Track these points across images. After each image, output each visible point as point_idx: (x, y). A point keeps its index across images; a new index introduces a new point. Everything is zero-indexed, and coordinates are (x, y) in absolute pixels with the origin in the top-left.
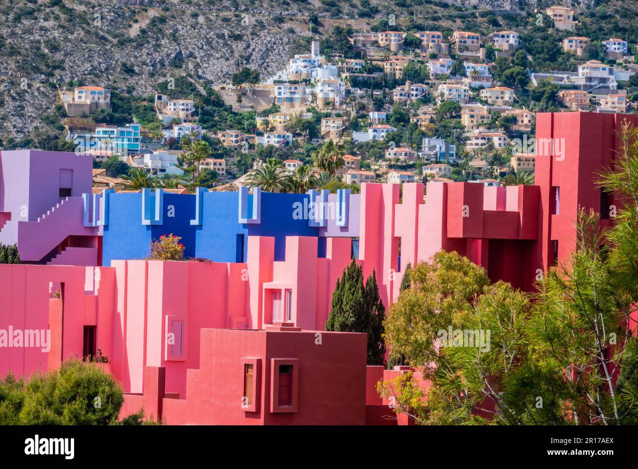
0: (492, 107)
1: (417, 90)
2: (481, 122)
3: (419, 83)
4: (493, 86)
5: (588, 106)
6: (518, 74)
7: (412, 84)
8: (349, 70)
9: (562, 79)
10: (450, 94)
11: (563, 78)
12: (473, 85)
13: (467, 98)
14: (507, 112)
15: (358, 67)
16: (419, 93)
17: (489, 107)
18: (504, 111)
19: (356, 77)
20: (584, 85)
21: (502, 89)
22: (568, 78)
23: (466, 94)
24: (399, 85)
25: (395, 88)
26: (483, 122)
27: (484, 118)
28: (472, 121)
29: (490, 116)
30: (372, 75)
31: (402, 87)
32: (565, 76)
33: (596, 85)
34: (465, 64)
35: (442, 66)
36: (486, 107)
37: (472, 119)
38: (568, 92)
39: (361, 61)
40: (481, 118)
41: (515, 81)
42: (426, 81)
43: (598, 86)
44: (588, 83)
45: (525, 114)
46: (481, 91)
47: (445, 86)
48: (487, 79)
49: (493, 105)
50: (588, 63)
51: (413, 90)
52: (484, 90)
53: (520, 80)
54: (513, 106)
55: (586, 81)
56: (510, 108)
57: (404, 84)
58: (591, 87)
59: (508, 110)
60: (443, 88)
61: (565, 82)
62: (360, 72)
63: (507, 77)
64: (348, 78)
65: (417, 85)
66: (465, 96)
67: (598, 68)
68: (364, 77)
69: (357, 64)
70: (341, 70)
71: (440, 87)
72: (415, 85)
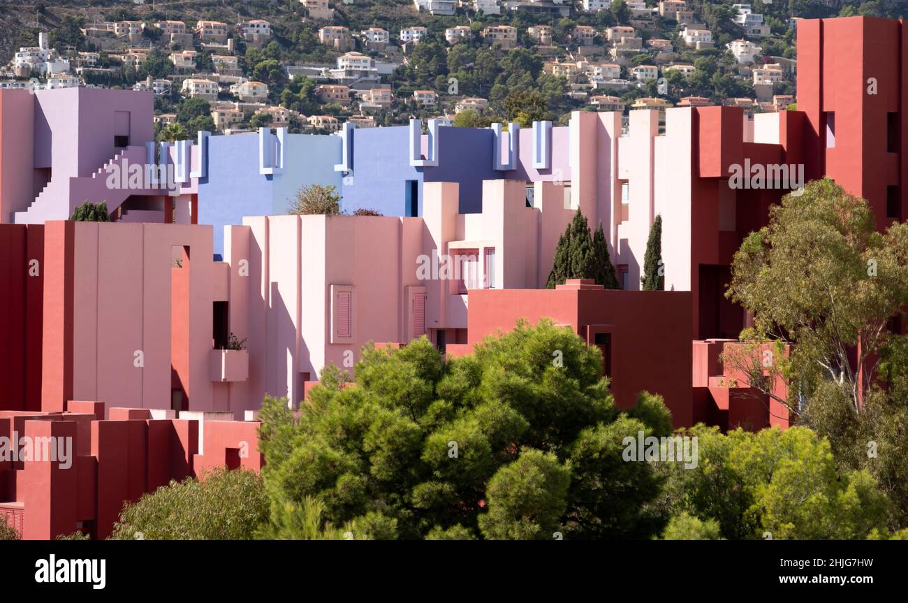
0: (244, 104)
1: (159, 86)
2: (232, 121)
3: (161, 78)
4: (244, 81)
5: (349, 103)
6: (272, 67)
7: (154, 79)
8: (84, 64)
9: (319, 73)
10: (197, 90)
11: (321, 72)
12: (221, 80)
13: (216, 94)
14: (261, 109)
15: (93, 61)
16: (162, 89)
17: (241, 104)
18: (257, 108)
19: (91, 71)
20: (344, 79)
21: (255, 84)
22: (326, 71)
23: (215, 89)
24: (139, 81)
25: (135, 83)
26: (234, 120)
27: (236, 116)
28: (223, 120)
29: (243, 114)
30: (109, 70)
31: (143, 82)
32: (323, 69)
33: (356, 80)
34: (214, 57)
35: (187, 58)
36: (237, 104)
37: (222, 117)
38: (327, 86)
39: (97, 55)
40: (233, 116)
41: (268, 74)
42: (169, 76)
43: (360, 80)
44: (348, 77)
45: (281, 112)
46: (231, 87)
47: (191, 81)
48: (237, 74)
49: (244, 102)
50: (348, 55)
51: (155, 85)
52: (233, 86)
53: (274, 74)
54: (268, 103)
55: (346, 75)
56: (264, 105)
57: (145, 79)
58: (352, 81)
59: (261, 107)
60: (189, 84)
61: (324, 76)
62: (96, 65)
63: (259, 70)
64: (82, 73)
65: (160, 80)
66: (213, 91)
67: (359, 60)
68: (99, 71)
69: (91, 57)
70: (73, 65)
71: (185, 82)
72: (157, 80)
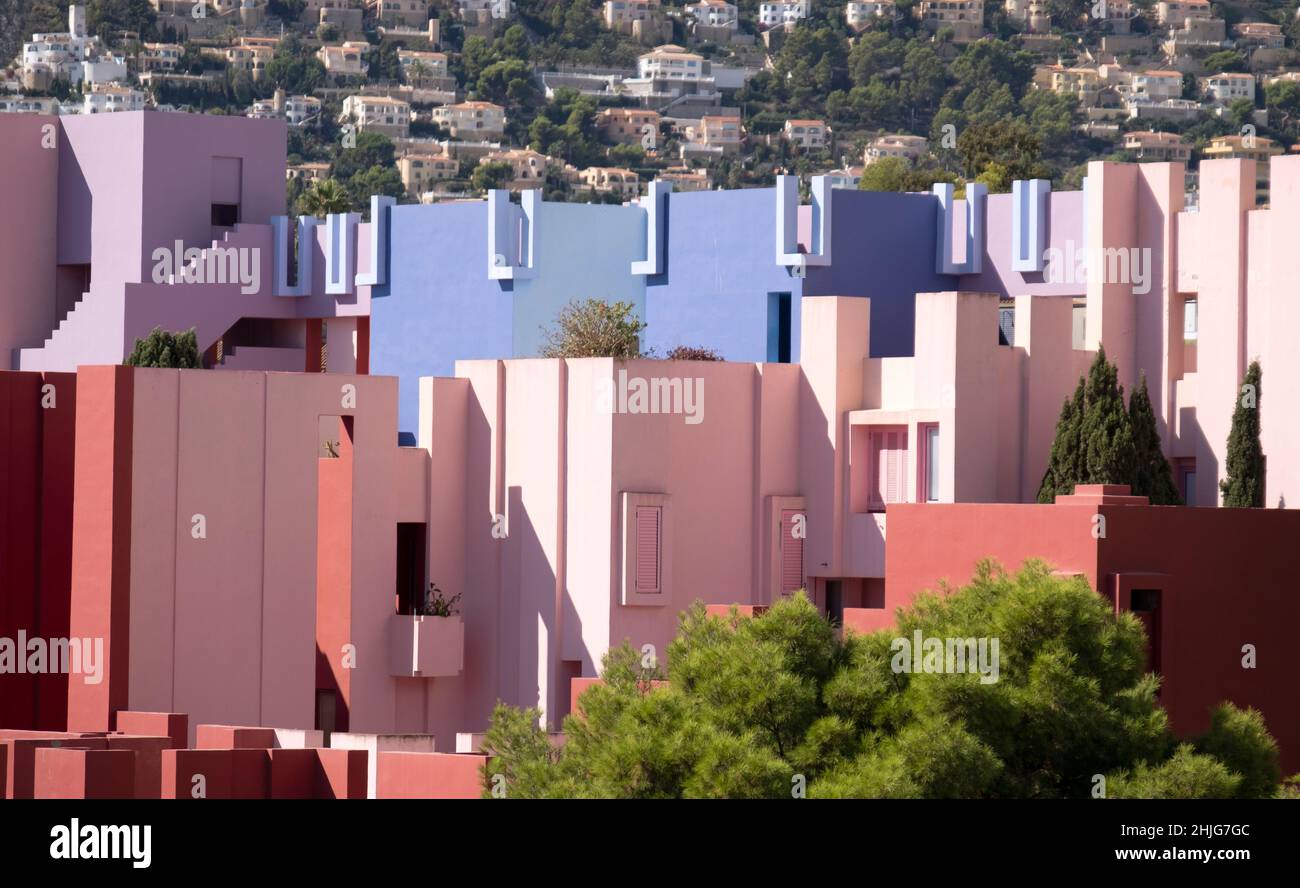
0: (459, 144)
1: (297, 108)
2: (436, 177)
3: (302, 94)
4: (460, 100)
5: (661, 143)
6: (513, 73)
7: (288, 95)
8: (155, 67)
9: (603, 86)
10: (369, 118)
11: (607, 83)
12: (416, 98)
13: (405, 125)
14: (491, 155)
15: (172, 60)
16: (303, 114)
17: (453, 144)
18: (485, 152)
19: (167, 80)
20: (650, 98)
21: (481, 106)
22: (617, 83)
23: (404, 116)
24: (259, 99)
25: (251, 104)
26: (440, 175)
27: (443, 167)
28: (418, 175)
29: (457, 163)
30: (201, 77)
31: (268, 102)
32: (611, 78)
33: (674, 99)
34: (401, 54)
35: (351, 57)
36: (445, 144)
37: (418, 169)
38: (618, 112)
40: (437, 167)
41: (505, 88)
42: (317, 90)
43: (681, 100)
44: (659, 94)
45: (531, 159)
46: (434, 111)
47: (358, 100)
48: (446, 87)
49: (460, 140)
50: (659, 51)
51: (289, 108)
52: (438, 109)
53: (516, 87)
54: (504, 143)
55: (656, 90)
56: (497, 146)
57: (270, 96)
58: (665, 101)
59: (493, 150)
60: (354, 105)
61: (612, 91)
62: (178, 69)
63: (488, 80)
64: (150, 84)
65: (299, 97)
66: (400, 120)
67: (680, 61)
68: (183, 80)
69: (167, 53)
70: (133, 68)
71: (347, 102)
72: (293, 98)
